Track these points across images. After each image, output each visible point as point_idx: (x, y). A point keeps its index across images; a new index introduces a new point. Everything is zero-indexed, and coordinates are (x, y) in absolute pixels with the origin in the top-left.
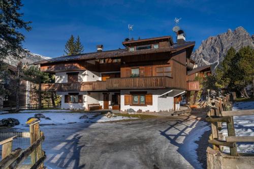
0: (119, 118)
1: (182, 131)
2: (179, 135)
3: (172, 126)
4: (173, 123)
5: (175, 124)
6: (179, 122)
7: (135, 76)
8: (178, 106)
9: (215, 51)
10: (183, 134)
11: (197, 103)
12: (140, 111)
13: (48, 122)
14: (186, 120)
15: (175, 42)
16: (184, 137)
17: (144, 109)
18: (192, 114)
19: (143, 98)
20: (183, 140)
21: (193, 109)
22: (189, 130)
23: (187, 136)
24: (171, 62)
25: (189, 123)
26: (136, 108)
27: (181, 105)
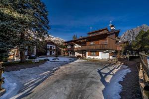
0: (83, 61)
1: (111, 71)
2: (109, 73)
3: (106, 67)
4: (107, 65)
5: (108, 66)
6: (111, 65)
7: (92, 45)
8: (111, 57)
9: (130, 36)
10: (111, 73)
11: (121, 56)
12: (94, 58)
13: (58, 61)
14: (115, 64)
15: (110, 30)
16: (112, 76)
17: (95, 57)
18: (119, 60)
19: (95, 54)
20: (110, 79)
21: (119, 58)
22: (116, 70)
23: (114, 75)
24: (107, 38)
25: (117, 66)
26: (92, 57)
27: (113, 56)
